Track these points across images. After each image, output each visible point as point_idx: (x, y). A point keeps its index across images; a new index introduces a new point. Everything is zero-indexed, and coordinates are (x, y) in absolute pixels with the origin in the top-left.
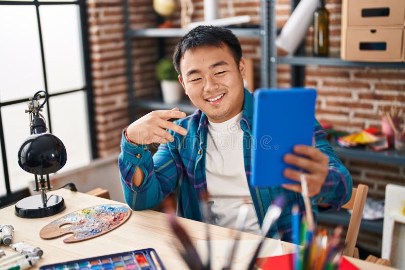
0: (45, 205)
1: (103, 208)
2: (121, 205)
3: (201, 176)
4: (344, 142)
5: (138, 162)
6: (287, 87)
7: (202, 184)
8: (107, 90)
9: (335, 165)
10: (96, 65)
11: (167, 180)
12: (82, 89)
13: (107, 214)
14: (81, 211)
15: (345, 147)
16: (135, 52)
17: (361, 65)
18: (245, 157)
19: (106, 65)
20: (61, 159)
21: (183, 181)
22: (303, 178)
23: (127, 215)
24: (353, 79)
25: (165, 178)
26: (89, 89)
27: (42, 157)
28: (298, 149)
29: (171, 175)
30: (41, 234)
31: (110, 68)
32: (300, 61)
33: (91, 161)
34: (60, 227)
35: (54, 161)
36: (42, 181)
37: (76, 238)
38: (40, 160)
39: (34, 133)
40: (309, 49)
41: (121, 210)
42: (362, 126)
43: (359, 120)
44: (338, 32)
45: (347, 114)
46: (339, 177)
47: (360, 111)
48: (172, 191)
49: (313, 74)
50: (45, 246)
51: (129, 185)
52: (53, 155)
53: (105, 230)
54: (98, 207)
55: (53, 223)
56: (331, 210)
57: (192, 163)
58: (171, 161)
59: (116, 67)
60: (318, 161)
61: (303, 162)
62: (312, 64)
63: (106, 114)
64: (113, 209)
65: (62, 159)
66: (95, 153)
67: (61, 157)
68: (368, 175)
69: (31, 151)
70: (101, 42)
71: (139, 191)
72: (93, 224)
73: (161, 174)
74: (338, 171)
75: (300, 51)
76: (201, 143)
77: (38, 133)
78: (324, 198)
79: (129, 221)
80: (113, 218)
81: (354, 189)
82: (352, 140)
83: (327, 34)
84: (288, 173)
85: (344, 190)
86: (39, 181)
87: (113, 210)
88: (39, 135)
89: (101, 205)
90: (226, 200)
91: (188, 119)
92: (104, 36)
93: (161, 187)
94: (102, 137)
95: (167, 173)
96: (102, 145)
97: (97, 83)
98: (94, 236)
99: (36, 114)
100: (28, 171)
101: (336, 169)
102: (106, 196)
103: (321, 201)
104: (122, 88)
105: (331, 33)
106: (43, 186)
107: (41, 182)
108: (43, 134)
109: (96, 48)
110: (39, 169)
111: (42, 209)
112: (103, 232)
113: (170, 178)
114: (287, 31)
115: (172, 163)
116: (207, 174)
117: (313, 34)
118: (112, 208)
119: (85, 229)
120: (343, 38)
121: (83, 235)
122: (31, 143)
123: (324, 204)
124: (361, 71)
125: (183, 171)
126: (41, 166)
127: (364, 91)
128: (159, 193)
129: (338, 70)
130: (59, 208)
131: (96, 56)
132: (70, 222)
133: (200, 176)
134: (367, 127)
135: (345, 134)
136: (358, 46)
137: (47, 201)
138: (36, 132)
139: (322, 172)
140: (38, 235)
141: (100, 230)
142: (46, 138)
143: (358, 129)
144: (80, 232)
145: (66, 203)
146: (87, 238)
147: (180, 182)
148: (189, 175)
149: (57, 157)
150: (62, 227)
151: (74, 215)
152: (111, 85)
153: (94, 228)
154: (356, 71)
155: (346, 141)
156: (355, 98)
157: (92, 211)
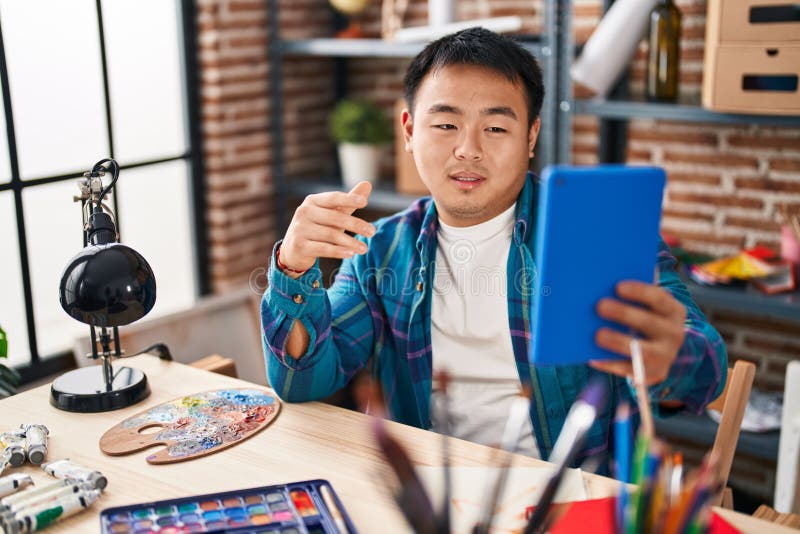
0: (109, 387)
1: (226, 396)
2: (261, 391)
3: (422, 335)
4: (703, 275)
5: (299, 310)
6: (590, 162)
7: (423, 351)
8: (231, 159)
9: (694, 323)
10: (211, 110)
11: (352, 344)
12: (183, 157)
13: (233, 407)
14: (181, 401)
15: (707, 285)
16: (289, 84)
17: (741, 120)
18: (509, 300)
19: (231, 109)
20: (144, 296)
21: (384, 345)
22: (635, 348)
23: (272, 411)
24: (723, 147)
25: (348, 339)
26: (196, 156)
27: (108, 291)
28: (625, 288)
29: (362, 332)
30: (102, 445)
31: (238, 116)
32: (619, 110)
33: (196, 301)
34: (140, 431)
35: (130, 299)
36: (105, 338)
37: (171, 456)
38: (104, 297)
39: (93, 243)
40: (637, 86)
41: (261, 400)
42: (741, 243)
43: (733, 232)
44: (699, 54)
45: (710, 219)
46: (702, 347)
47: (738, 212)
48: (362, 365)
49: (643, 137)
50: (110, 468)
51: (280, 356)
52: (129, 289)
53: (228, 440)
54: (214, 394)
55: (126, 423)
56: (684, 412)
57: (404, 309)
58: (362, 306)
59: (252, 114)
60: (664, 314)
61: (635, 316)
62: (642, 117)
63: (228, 206)
64: (244, 398)
65: (146, 295)
66: (205, 284)
67: (144, 292)
68: (749, 342)
69: (87, 280)
70: (222, 64)
71: (299, 368)
72: (204, 428)
73: (340, 331)
74: (701, 335)
75: (619, 89)
76: (423, 268)
77: (99, 243)
78: (672, 389)
79: (276, 423)
80: (245, 416)
81: (729, 370)
82: (722, 270)
83: (675, 56)
84: (605, 337)
85: (713, 374)
86: (98, 339)
87: (244, 400)
88: (102, 247)
89: (220, 390)
90: (468, 386)
91: (397, 220)
92: (228, 52)
93: (342, 358)
94: (219, 252)
95: (352, 330)
96: (219, 269)
97: (212, 145)
98: (208, 451)
99: (95, 205)
100: (80, 318)
101: (697, 331)
102: (229, 371)
103: (667, 395)
104: (261, 155)
105: (684, 56)
106: (106, 349)
107: (102, 341)
108: (110, 245)
109: (211, 75)
110: (101, 314)
111: (104, 394)
112: (226, 444)
113: (359, 339)
114: (595, 48)
115: (363, 309)
116: (433, 331)
117: (648, 56)
118: (243, 396)
119: (189, 436)
120: (709, 67)
121: (186, 448)
122: (85, 263)
123: (672, 400)
124: (743, 133)
125: (384, 326)
126: (106, 310)
127: (747, 172)
128: (337, 371)
129: (695, 130)
130: (137, 393)
131: (212, 92)
132: (160, 422)
133: (419, 335)
134: (750, 244)
135: (706, 259)
136: (738, 82)
137: (112, 378)
138: (96, 241)
139: (672, 337)
140: (98, 447)
141: (220, 440)
142: (114, 252)
143: (733, 250)
144: (179, 443)
145: (152, 384)
146: (192, 455)
147: (379, 347)
148: (397, 333)
149: (136, 293)
150: (144, 432)
151: (167, 408)
152: (241, 150)
153: (206, 435)
154: (732, 132)
155: (708, 273)
156: (727, 187)
157: (203, 401)
